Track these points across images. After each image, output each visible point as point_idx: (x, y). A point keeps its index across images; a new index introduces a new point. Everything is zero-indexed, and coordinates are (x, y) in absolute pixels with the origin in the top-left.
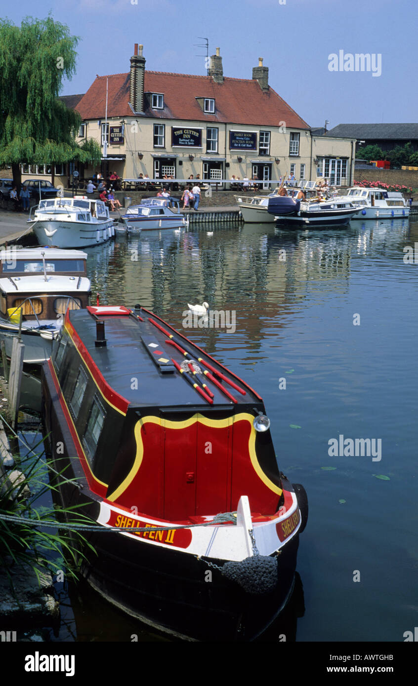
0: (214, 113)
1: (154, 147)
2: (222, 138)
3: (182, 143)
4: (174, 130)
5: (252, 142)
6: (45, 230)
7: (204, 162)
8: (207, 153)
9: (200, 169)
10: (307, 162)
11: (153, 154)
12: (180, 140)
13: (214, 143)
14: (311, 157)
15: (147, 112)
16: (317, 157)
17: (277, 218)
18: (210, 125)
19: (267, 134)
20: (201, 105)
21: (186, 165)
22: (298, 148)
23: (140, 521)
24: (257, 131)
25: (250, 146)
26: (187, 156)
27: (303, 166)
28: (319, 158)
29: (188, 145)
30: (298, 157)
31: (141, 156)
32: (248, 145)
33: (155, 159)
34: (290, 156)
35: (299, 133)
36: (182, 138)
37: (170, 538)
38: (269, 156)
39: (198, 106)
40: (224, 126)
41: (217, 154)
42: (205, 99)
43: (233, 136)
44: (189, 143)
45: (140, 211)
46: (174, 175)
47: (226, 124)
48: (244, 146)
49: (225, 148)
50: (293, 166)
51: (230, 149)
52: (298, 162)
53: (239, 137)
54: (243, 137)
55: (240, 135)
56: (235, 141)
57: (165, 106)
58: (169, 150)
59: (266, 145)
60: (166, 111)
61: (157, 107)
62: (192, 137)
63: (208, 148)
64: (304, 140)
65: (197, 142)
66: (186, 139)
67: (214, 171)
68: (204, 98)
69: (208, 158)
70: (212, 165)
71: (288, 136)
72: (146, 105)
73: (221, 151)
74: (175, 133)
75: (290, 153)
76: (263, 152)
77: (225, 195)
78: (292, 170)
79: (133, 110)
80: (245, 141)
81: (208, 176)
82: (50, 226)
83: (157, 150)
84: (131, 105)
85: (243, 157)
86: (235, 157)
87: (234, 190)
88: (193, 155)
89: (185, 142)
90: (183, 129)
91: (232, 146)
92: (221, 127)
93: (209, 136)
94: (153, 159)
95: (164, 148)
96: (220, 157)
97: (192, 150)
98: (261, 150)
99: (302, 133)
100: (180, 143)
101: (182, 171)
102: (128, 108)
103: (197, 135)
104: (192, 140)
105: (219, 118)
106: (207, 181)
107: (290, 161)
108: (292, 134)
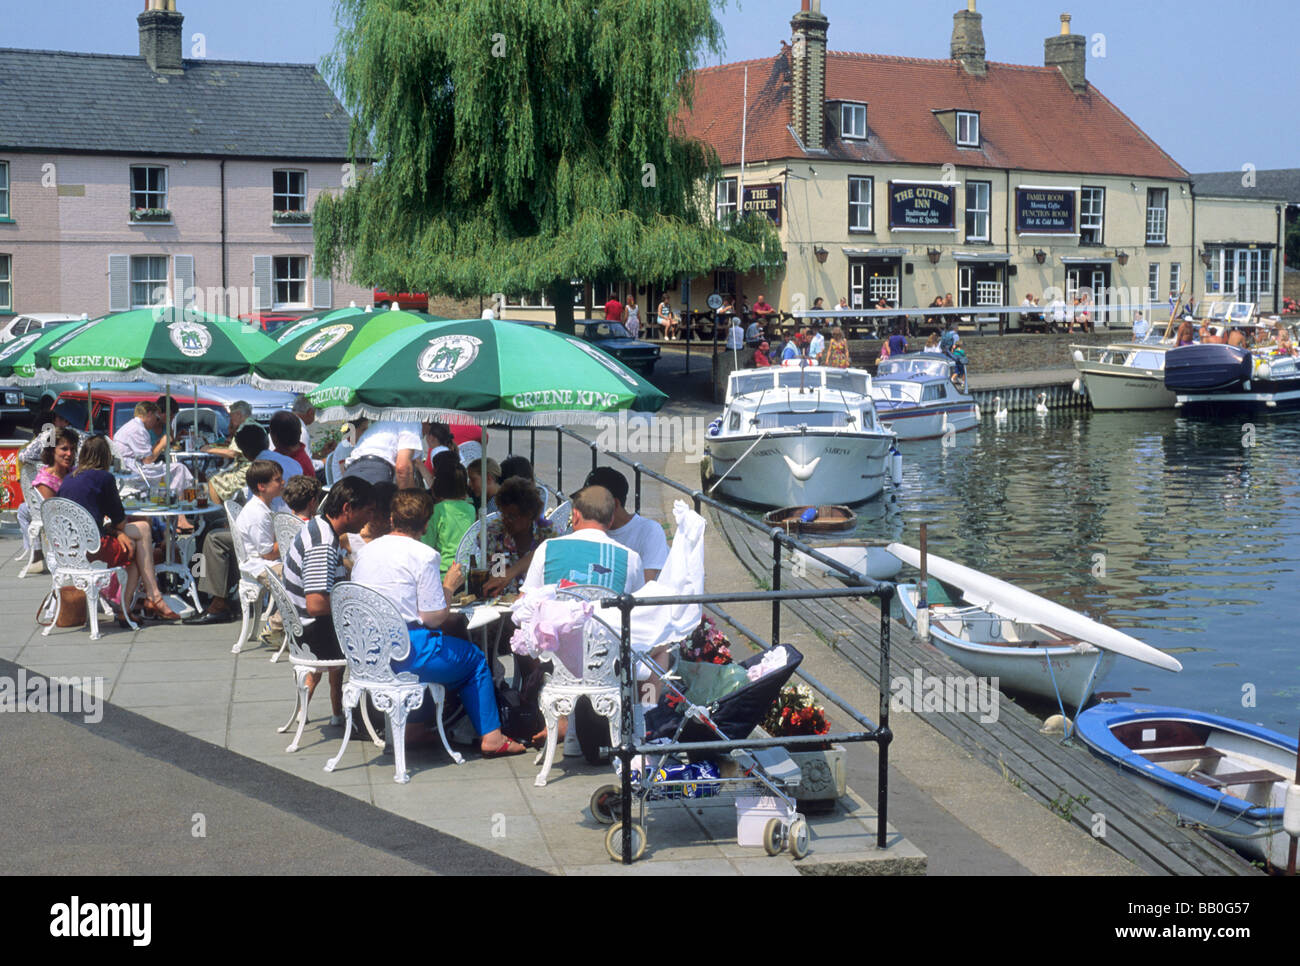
0: (979, 147)
1: (851, 232)
2: (1000, 207)
3: (913, 221)
4: (894, 189)
5: (1065, 214)
6: (786, 458)
7: (961, 264)
8: (967, 243)
9: (951, 281)
10: (1184, 257)
11: (849, 248)
12: (908, 213)
13: (982, 217)
14: (1193, 246)
15: (832, 148)
16: (1207, 245)
17: (1182, 399)
18: (973, 175)
19: (1096, 194)
20: (949, 128)
21: (921, 275)
22: (1164, 226)
24: (1074, 186)
25: (1062, 223)
26: (922, 252)
27: (1174, 268)
28: (1212, 248)
29: (924, 225)
30: (1166, 246)
31: (821, 256)
32: (1056, 222)
33: (853, 260)
34: (1147, 245)
35: (1167, 190)
36: (912, 208)
38: (1102, 245)
39: (942, 130)
40: (1002, 176)
41: (990, 243)
42: (959, 114)
43: (1023, 198)
44: (928, 221)
46: (897, 299)
47: (1007, 171)
48: (1048, 222)
49: (1007, 230)
50: (1153, 268)
51: (1017, 232)
52: (1164, 259)
53: (1038, 202)
54: (1046, 202)
55: (1038, 197)
56: (1029, 211)
57: (871, 132)
58: (883, 239)
59: (1094, 220)
60: (872, 143)
62: (935, 204)
63: (969, 230)
64: (1178, 204)
65: (945, 215)
66: (921, 210)
67: (984, 287)
68: (956, 111)
69: (974, 254)
70: (985, 272)
71: (1143, 198)
72: (830, 133)
73: (999, 238)
74: (897, 196)
75: (1148, 237)
76: (1088, 239)
77: (1021, 343)
78: (1152, 277)
79: (800, 142)
80: (1050, 210)
81: (972, 298)
82: (800, 447)
83: (856, 238)
84: (795, 131)
85: (1046, 250)
86: (1029, 252)
87: (1033, 329)
88: (938, 249)
89: (918, 217)
90: (914, 187)
91: (1021, 225)
92: (998, 179)
93: (970, 203)
94: (847, 261)
95: (872, 233)
96: (996, 253)
97: (933, 236)
98: (1083, 231)
99: (1173, 188)
100: (907, 219)
101: (913, 289)
102: (789, 139)
103: (945, 199)
104: (933, 213)
105: (990, 156)
106: (970, 309)
107: (1147, 258)
108: (1151, 192)
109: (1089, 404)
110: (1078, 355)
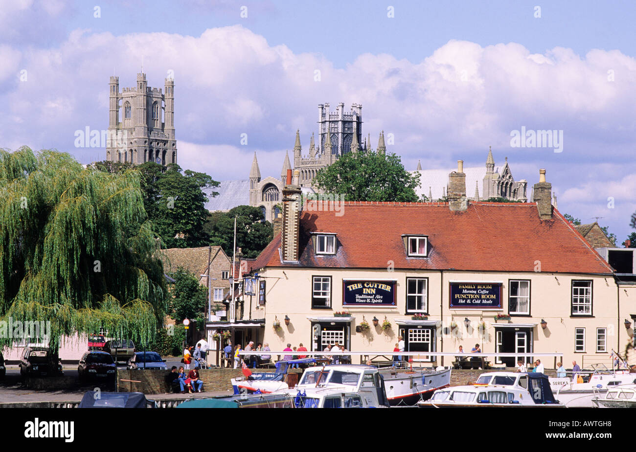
0: (427, 257)
1: (314, 308)
2: (436, 292)
3: (362, 301)
4: (346, 283)
5: (494, 297)
7: (401, 327)
8: (407, 314)
11: (311, 317)
12: (357, 296)
13: (420, 299)
14: (619, 317)
16: (632, 316)
18: (412, 275)
19: (523, 285)
20: (406, 246)
24: (503, 279)
25: (490, 302)
26: (370, 318)
27: (600, 330)
29: (371, 304)
30: (591, 317)
32: (484, 302)
33: (314, 323)
34: (573, 316)
35: (592, 281)
36: (361, 294)
38: (528, 317)
39: (402, 247)
40: (439, 274)
41: (427, 314)
42: (409, 238)
44: (374, 301)
46: (343, 344)
47: (441, 271)
48: (478, 302)
49: (442, 306)
50: (580, 331)
51: (451, 308)
52: (591, 325)
53: (468, 289)
54: (476, 289)
55: (469, 287)
56: (460, 295)
57: (340, 249)
58: (337, 310)
60: (338, 257)
61: (325, 252)
62: (380, 292)
63: (410, 306)
66: (368, 295)
68: (408, 236)
69: (410, 321)
71: (568, 286)
72: (304, 249)
73: (435, 311)
74: (349, 287)
75: (573, 312)
78: (579, 337)
79: (281, 256)
80: (481, 294)
84: (281, 251)
89: (366, 299)
90: (363, 282)
91: (454, 304)
92: (434, 279)
93: (411, 290)
95: (330, 309)
96: (432, 320)
97: (378, 310)
99: (597, 280)
100: (357, 300)
102: (276, 255)
103: (388, 289)
104: (378, 297)
105: (431, 264)
107: (573, 324)
108: (575, 283)
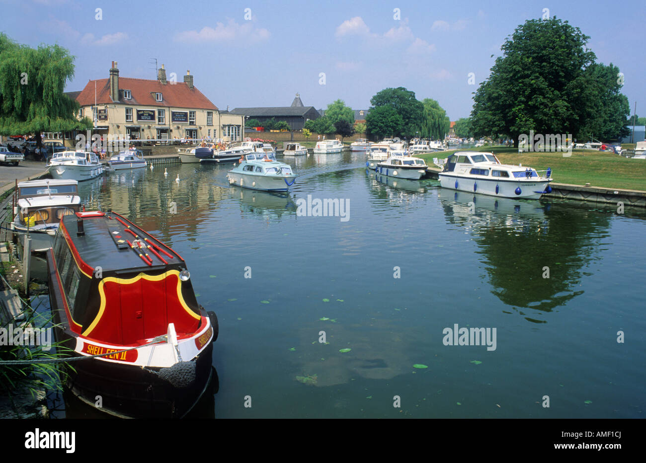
0: (162, 101)
1: (127, 121)
2: (167, 115)
3: (144, 119)
4: (138, 111)
5: (185, 118)
6: (57, 171)
7: (157, 129)
8: (159, 124)
9: (155, 133)
10: (217, 128)
11: (126, 125)
13: (162, 118)
14: (220, 126)
15: (121, 100)
16: (223, 125)
17: (201, 160)
18: (160, 108)
19: (193, 113)
20: (154, 97)
21: (146, 132)
22: (212, 121)
23: (103, 348)
24: (188, 111)
26: (147, 126)
27: (215, 130)
28: (224, 126)
29: (147, 120)
30: (212, 125)
31: (118, 127)
32: (183, 119)
33: (128, 128)
34: (207, 125)
35: (212, 112)
36: (143, 116)
37: (124, 356)
38: (195, 125)
39: (152, 97)
40: (168, 109)
41: (165, 124)
42: (157, 93)
43: (174, 114)
45: (119, 158)
46: (139, 137)
47: (169, 107)
48: (181, 120)
49: (169, 121)
50: (209, 130)
51: (172, 122)
52: (212, 129)
53: (178, 115)
54: (180, 115)
55: (178, 113)
56: (175, 117)
57: (132, 97)
58: (135, 122)
59: (193, 119)
60: (133, 100)
61: (127, 98)
62: (150, 115)
63: (159, 121)
64: (215, 116)
65: (152, 117)
66: (146, 116)
67: (163, 134)
69: (160, 127)
70: (162, 131)
71: (206, 114)
72: (121, 97)
73: (167, 123)
74: (139, 113)
75: (208, 123)
76: (192, 123)
77: (171, 148)
78: (209, 133)
79: (112, 100)
80: (181, 117)
81: (159, 137)
82: (60, 168)
83: (128, 123)
84: (111, 97)
85: (180, 126)
86: (176, 126)
87: (176, 145)
88: (151, 125)
90: (144, 111)
91: (173, 120)
92: (167, 109)
93: (159, 114)
94: (125, 128)
95: (133, 122)
96: (167, 126)
97: (149, 122)
98: (190, 122)
99: (214, 112)
100: (142, 118)
101: (144, 135)
102: (110, 99)
103: (152, 114)
104: (149, 117)
105: (165, 104)
106: (160, 140)
107: (207, 128)
108: (208, 113)
109: (181, 162)
110: (179, 150)
